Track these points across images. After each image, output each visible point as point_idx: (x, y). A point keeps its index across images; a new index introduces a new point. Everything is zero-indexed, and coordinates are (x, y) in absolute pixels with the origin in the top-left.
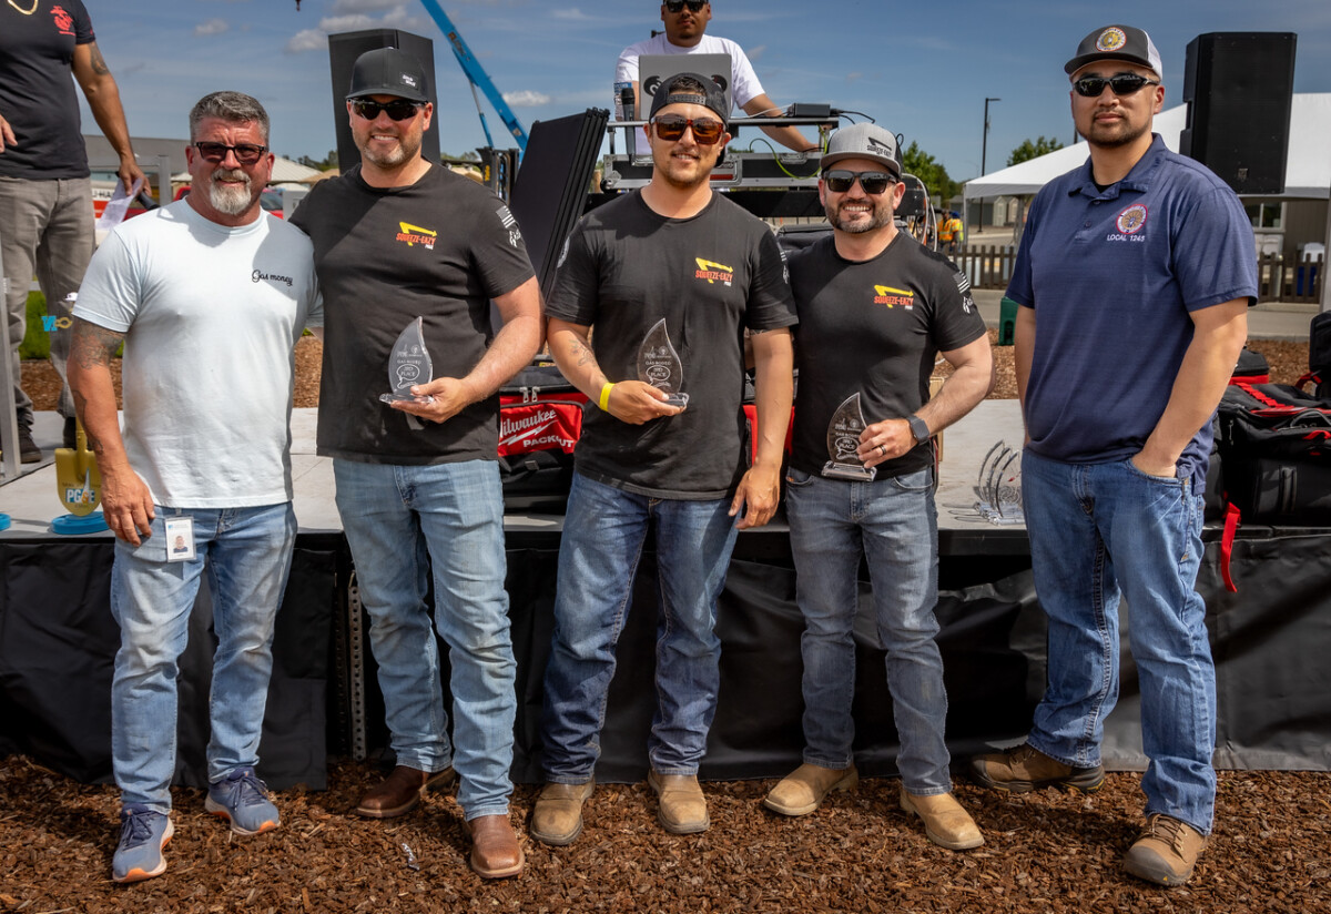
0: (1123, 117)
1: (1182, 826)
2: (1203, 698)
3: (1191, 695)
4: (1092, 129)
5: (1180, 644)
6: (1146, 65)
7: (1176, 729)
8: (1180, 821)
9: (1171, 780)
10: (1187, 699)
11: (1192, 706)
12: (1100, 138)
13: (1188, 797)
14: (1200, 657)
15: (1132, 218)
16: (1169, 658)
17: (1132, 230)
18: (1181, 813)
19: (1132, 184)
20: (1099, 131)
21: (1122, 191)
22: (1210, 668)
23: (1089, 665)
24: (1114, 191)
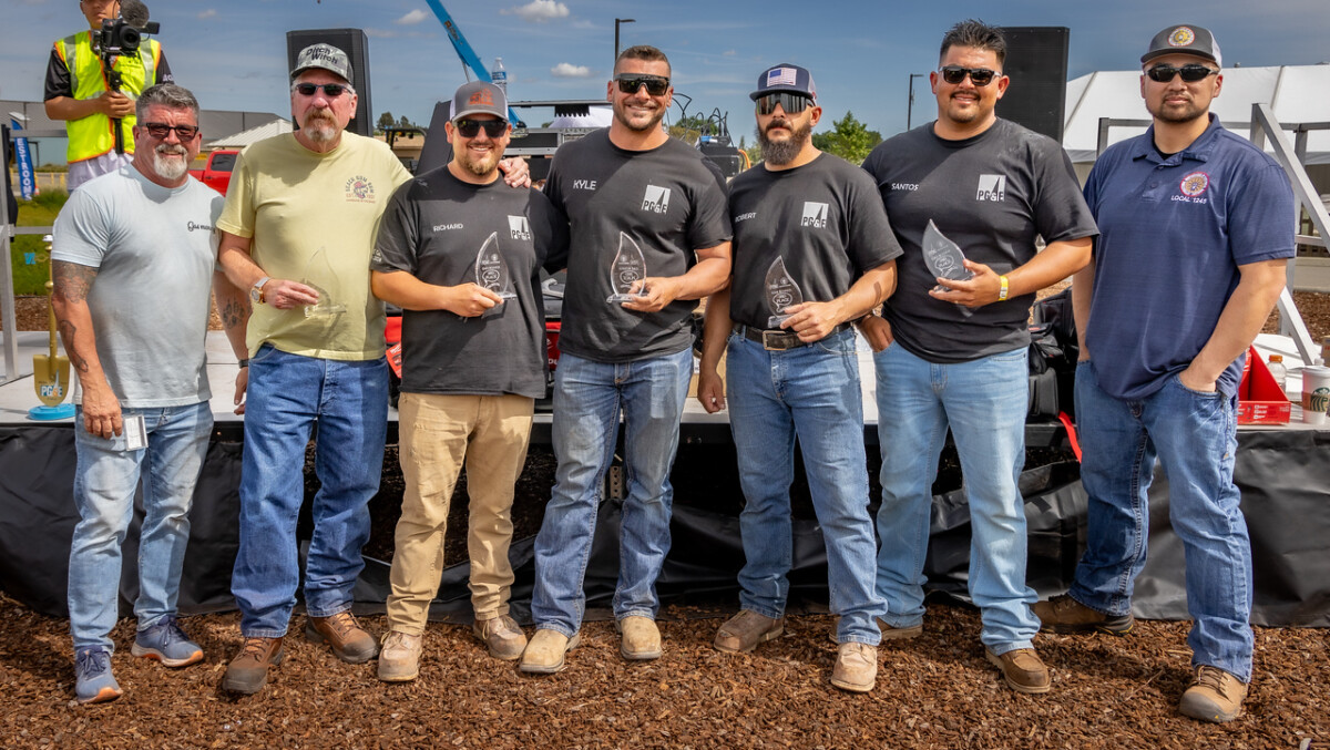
0: (1188, 100)
1: (1225, 674)
2: (1241, 569)
3: (1230, 565)
4: (1162, 108)
5: (1220, 524)
6: (1211, 59)
7: (1218, 593)
8: (1222, 671)
9: (1212, 637)
10: (1228, 570)
11: (1232, 575)
12: (1168, 115)
13: (1227, 651)
14: (1236, 535)
15: (1195, 184)
16: (1210, 536)
17: (1194, 193)
18: (1222, 664)
19: (1193, 155)
20: (1168, 110)
21: (1184, 159)
22: (1247, 544)
23: (1124, 536)
24: (1176, 159)
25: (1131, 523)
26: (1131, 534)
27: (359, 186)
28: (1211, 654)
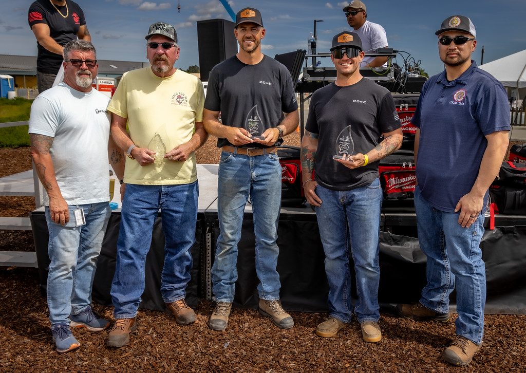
0: (458, 54)
1: (468, 341)
2: (478, 291)
3: (473, 289)
4: (446, 59)
5: (469, 268)
7: (467, 302)
8: (467, 339)
9: (464, 322)
10: (472, 291)
11: (473, 293)
12: (449, 62)
13: (470, 329)
14: (478, 274)
15: (460, 95)
16: (465, 274)
17: (460, 100)
18: (467, 336)
19: (461, 81)
20: (449, 60)
23: (441, 274)
25: (444, 268)
26: (443, 273)
27: (179, 97)
28: (462, 330)
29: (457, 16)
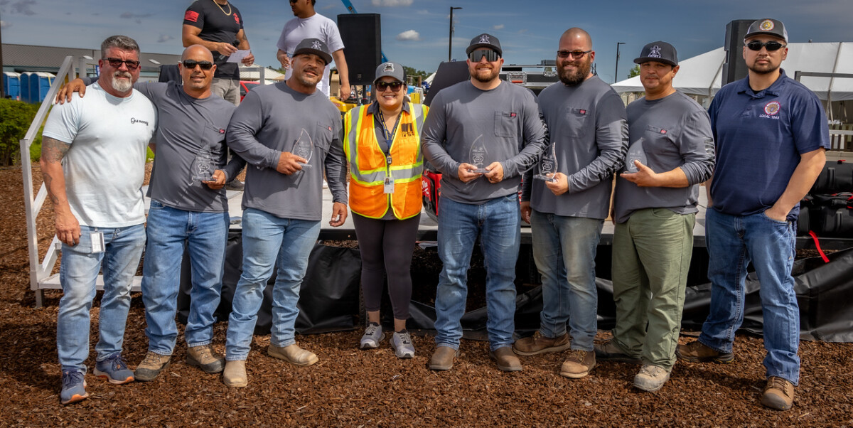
0: (769, 61)
1: (786, 382)
2: (794, 323)
3: (788, 321)
4: (754, 65)
5: (784, 297)
6: (782, 38)
7: (781, 337)
8: (785, 380)
9: (779, 361)
10: (787, 323)
11: (789, 326)
12: (757, 70)
13: (788, 368)
14: (792, 304)
15: (772, 108)
16: (778, 304)
17: (772, 113)
18: (784, 376)
19: (771, 92)
20: (758, 67)
21: (766, 94)
22: (797, 310)
23: (730, 305)
24: (762, 94)
25: (735, 298)
26: (734, 305)
28: (778, 370)
29: (770, 19)
